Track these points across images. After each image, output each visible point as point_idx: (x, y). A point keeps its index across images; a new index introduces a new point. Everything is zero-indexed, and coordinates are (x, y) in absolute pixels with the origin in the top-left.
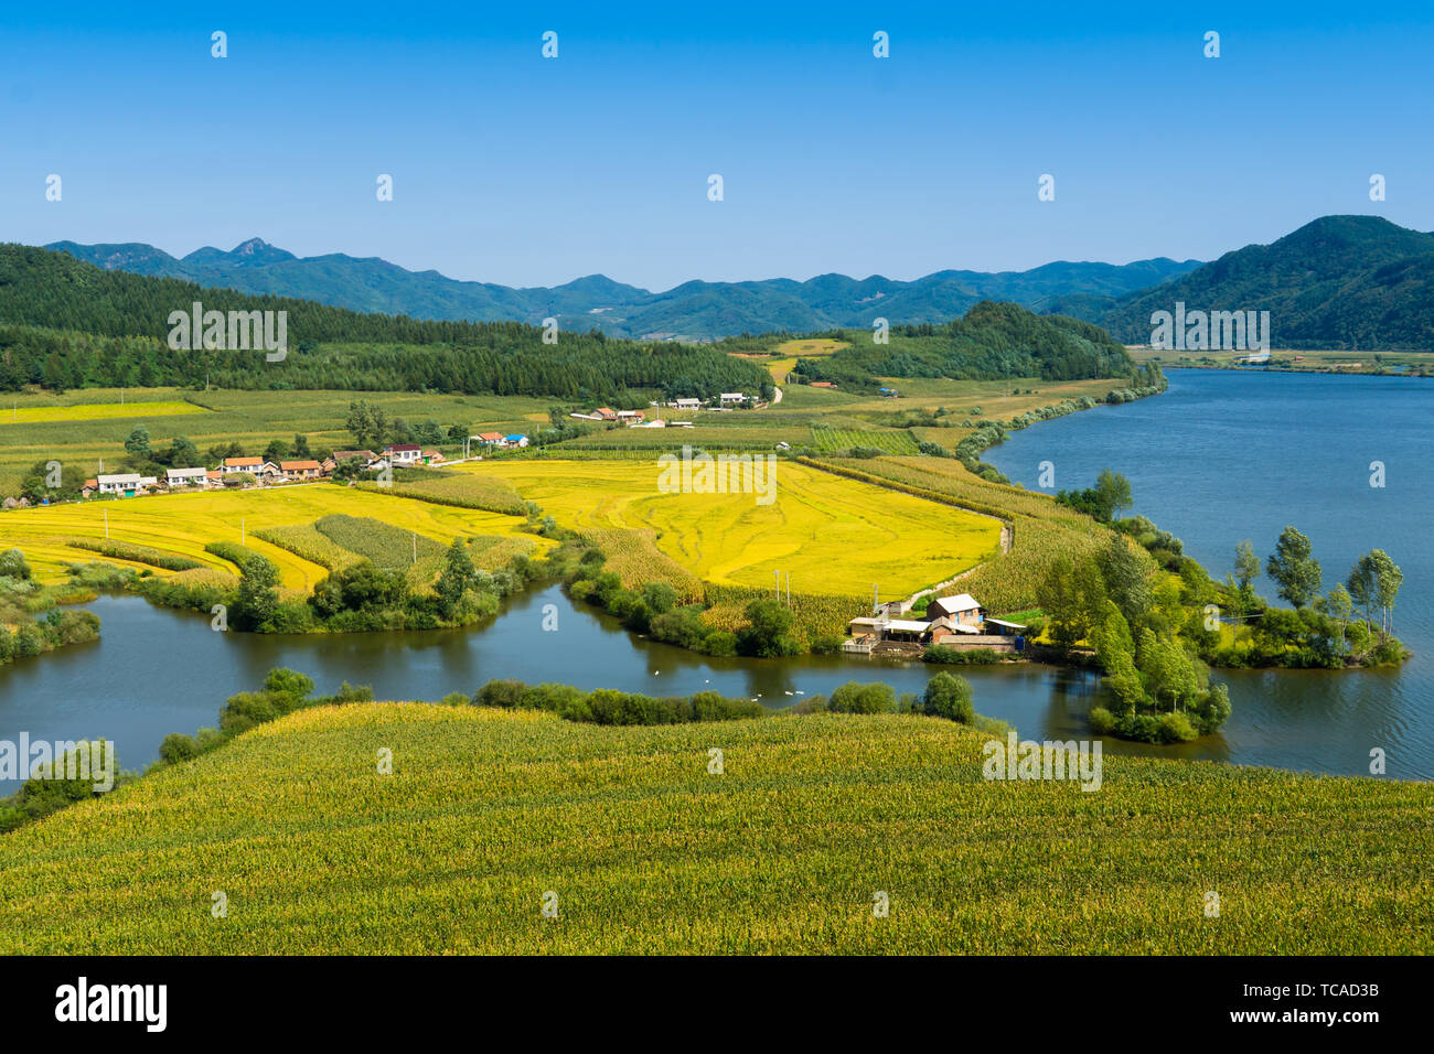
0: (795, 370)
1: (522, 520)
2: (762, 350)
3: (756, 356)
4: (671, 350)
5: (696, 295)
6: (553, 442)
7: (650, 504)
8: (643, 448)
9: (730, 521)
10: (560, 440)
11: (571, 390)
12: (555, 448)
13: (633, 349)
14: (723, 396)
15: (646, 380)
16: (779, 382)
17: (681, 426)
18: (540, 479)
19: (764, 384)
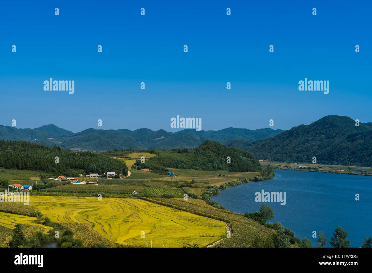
0: (135, 164)
1: (35, 219)
2: (122, 156)
3: (120, 158)
4: (87, 155)
5: (91, 134)
6: (42, 189)
7: (87, 213)
8: (79, 192)
9: (120, 221)
10: (45, 188)
11: (48, 168)
12: (43, 191)
13: (72, 153)
14: (108, 173)
15: (77, 166)
16: (130, 169)
17: (93, 184)
18: (40, 203)
19: (124, 169)
